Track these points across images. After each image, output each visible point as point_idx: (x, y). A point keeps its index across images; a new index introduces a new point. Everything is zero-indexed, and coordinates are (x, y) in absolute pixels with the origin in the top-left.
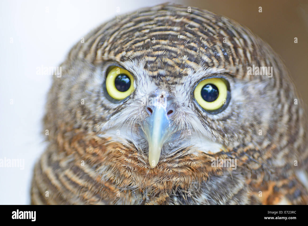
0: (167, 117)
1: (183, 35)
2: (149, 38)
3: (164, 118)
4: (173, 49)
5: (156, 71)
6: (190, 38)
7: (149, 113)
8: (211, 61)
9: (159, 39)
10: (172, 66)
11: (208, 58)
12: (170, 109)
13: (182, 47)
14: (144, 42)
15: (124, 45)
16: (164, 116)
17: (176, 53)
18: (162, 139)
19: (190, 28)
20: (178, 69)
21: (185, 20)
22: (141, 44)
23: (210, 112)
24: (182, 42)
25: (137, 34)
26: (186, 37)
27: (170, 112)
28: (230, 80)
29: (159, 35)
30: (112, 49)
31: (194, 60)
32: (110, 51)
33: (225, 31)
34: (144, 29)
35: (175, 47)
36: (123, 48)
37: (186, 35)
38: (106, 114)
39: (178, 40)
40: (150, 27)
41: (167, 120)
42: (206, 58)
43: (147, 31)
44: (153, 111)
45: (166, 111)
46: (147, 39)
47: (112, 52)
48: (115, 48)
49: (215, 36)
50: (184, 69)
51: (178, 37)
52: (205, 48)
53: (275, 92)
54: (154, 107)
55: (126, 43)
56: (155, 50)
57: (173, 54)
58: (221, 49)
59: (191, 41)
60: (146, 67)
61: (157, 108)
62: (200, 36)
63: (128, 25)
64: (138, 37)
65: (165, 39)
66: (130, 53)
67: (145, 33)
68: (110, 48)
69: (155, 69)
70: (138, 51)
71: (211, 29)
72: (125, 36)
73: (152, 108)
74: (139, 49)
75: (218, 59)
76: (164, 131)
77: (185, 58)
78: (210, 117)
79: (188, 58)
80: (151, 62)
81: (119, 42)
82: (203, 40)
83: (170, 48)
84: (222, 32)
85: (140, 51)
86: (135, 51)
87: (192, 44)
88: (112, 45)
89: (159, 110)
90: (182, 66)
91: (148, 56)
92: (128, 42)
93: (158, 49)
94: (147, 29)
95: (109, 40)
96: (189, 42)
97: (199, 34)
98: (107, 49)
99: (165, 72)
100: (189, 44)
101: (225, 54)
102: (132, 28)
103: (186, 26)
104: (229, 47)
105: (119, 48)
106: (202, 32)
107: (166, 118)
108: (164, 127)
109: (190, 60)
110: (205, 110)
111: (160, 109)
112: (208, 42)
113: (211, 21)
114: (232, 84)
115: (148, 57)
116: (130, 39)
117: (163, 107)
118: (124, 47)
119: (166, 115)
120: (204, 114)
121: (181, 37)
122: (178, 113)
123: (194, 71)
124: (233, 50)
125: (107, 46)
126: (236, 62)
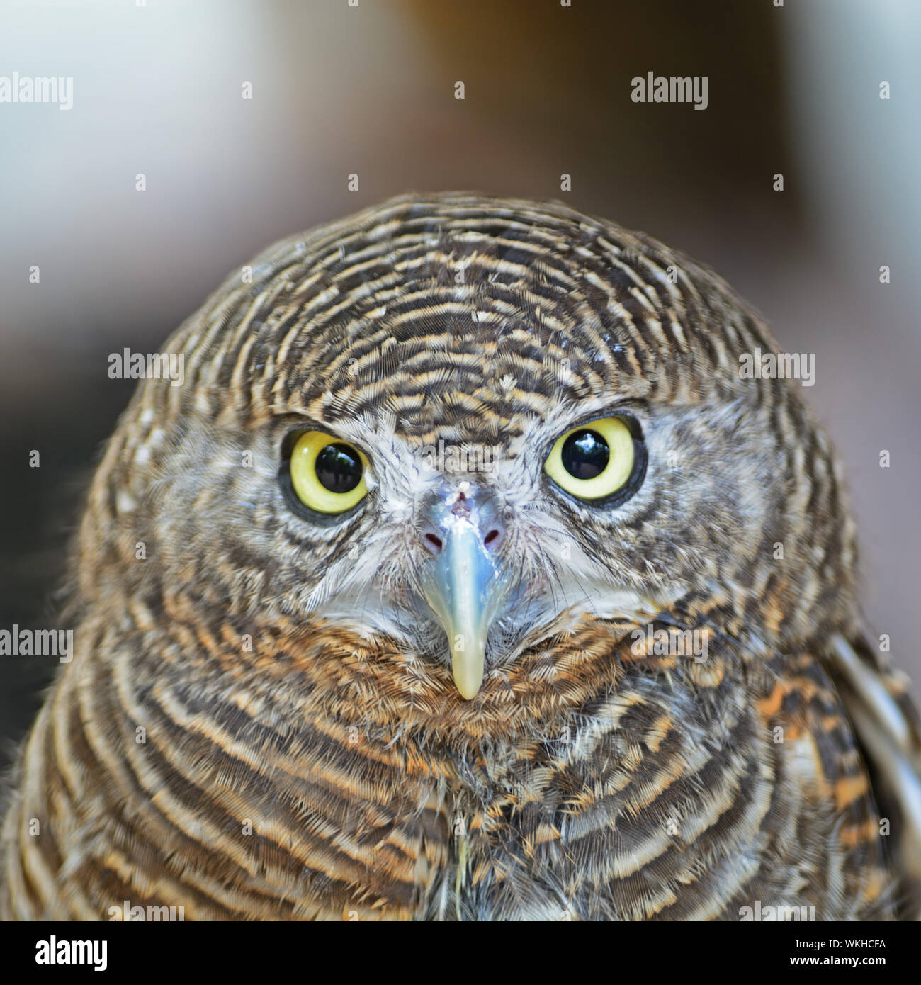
0: (485, 551)
1: (487, 311)
2: (391, 336)
3: (479, 557)
4: (466, 359)
5: (429, 431)
6: (507, 315)
7: (433, 548)
8: (582, 382)
9: (422, 335)
10: (476, 414)
11: (574, 375)
12: (491, 528)
13: (491, 348)
14: (380, 349)
15: (324, 369)
16: (478, 552)
17: (478, 370)
18: (484, 616)
19: (503, 286)
20: (493, 420)
21: (484, 261)
22: (372, 358)
23: (599, 503)
24: (487, 332)
25: (353, 326)
26: (495, 315)
27: (491, 537)
28: (639, 413)
29: (417, 321)
30: (293, 386)
31: (535, 386)
32: (287, 393)
33: (602, 273)
34: (371, 308)
35: (469, 352)
36: (323, 380)
37: (493, 310)
38: (309, 562)
39: (474, 327)
40: (385, 295)
41: (486, 560)
42: (566, 376)
43: (380, 312)
44: (445, 542)
45: (479, 536)
46: (385, 339)
47: (296, 396)
48: (300, 382)
49: (574, 294)
50: (511, 418)
51: (474, 319)
52: (563, 346)
53: (764, 415)
54: (444, 530)
55: (329, 364)
56: (416, 371)
57: (473, 377)
58: (601, 336)
59: (512, 324)
60: (399, 429)
61: (454, 532)
62: (534, 306)
63: (323, 298)
64: (358, 336)
65: (438, 331)
66: (345, 394)
67: (377, 321)
68: (286, 383)
69: (426, 427)
70: (367, 384)
71: (559, 274)
72: (320, 339)
73: (439, 535)
74: (367, 378)
75: (600, 368)
76: (485, 593)
77: (508, 382)
78: (602, 518)
79: (516, 382)
80: (413, 411)
81: (308, 360)
82: (545, 316)
83: (456, 359)
84: (593, 277)
85: (372, 386)
86: (358, 387)
87: (518, 335)
88: (289, 374)
89: (460, 537)
90: (503, 409)
91: (398, 394)
92: (333, 359)
93: (425, 368)
94: (379, 304)
95: (276, 357)
96: (507, 331)
97: (532, 298)
98: (279, 386)
99: (457, 432)
100: (510, 336)
101: (617, 348)
102: (335, 310)
103: (491, 279)
104: (620, 321)
105: (313, 378)
106: (538, 290)
107: (483, 554)
108: (483, 581)
109: (523, 387)
110: (583, 502)
111: (462, 535)
112: (559, 318)
113: (554, 249)
114: (644, 424)
115: (400, 399)
116: (338, 347)
117: (469, 525)
118: (324, 374)
119: (483, 546)
120: (583, 514)
121: (483, 316)
122: (515, 534)
123: (539, 418)
124: (632, 328)
125: (275, 379)
126: (648, 363)
